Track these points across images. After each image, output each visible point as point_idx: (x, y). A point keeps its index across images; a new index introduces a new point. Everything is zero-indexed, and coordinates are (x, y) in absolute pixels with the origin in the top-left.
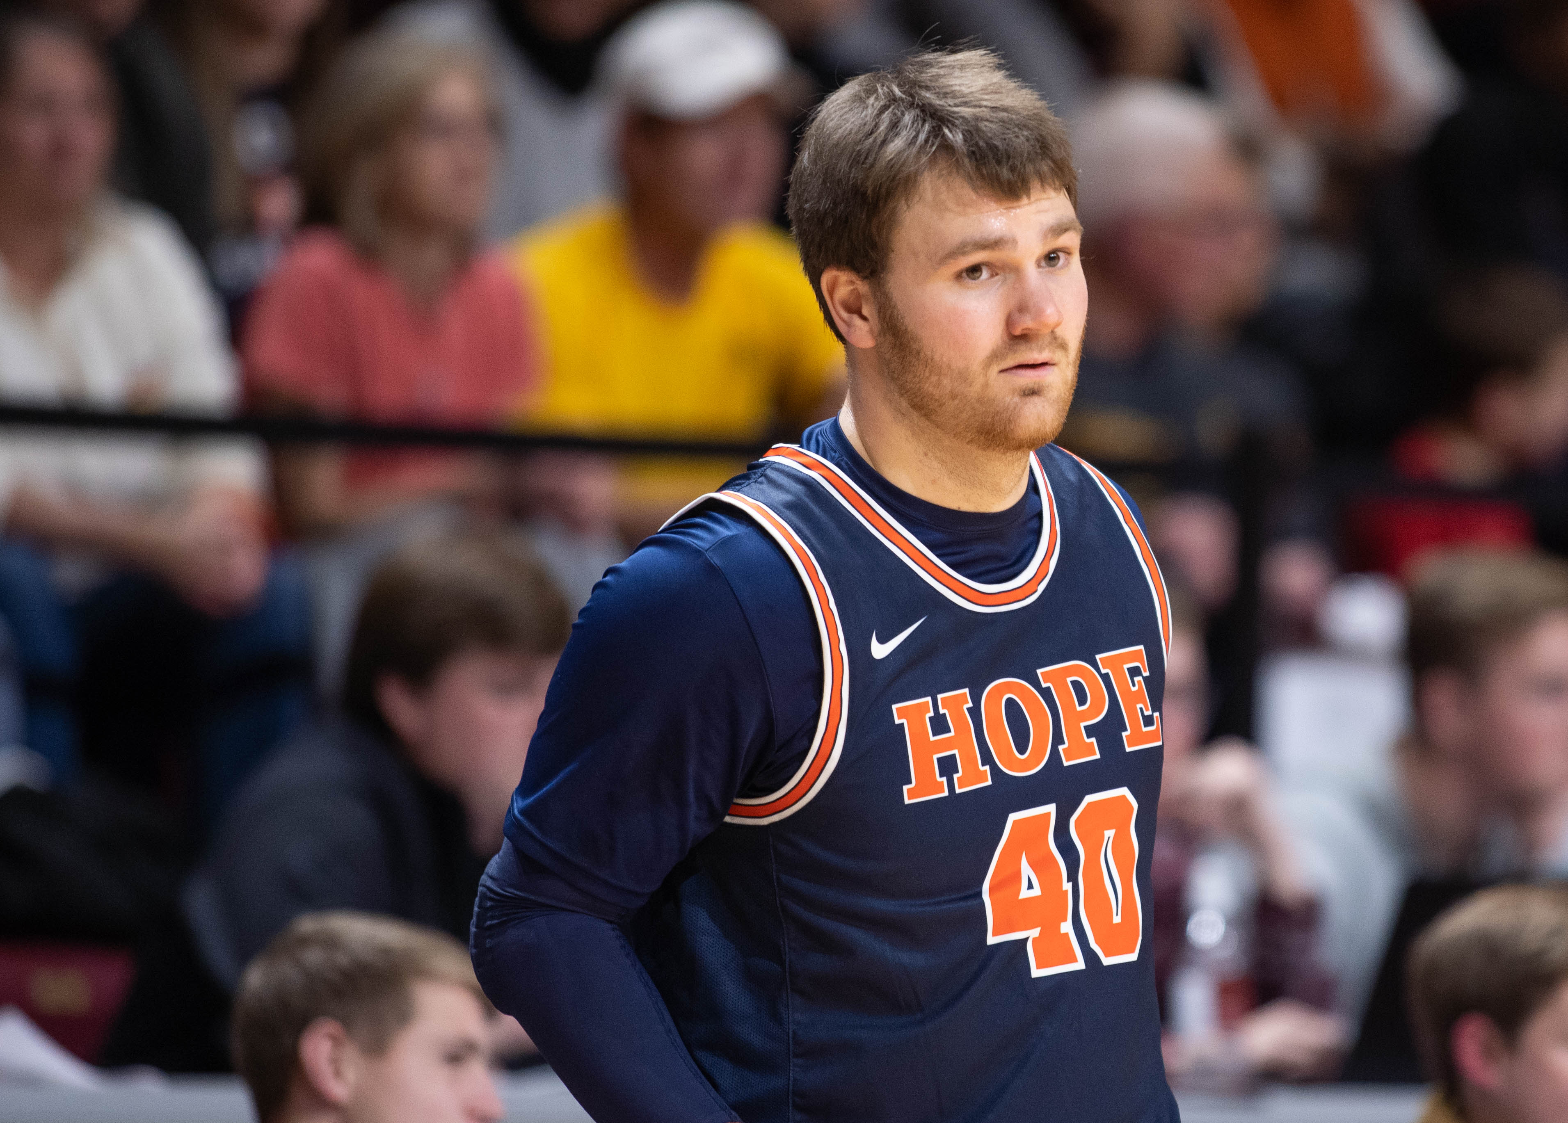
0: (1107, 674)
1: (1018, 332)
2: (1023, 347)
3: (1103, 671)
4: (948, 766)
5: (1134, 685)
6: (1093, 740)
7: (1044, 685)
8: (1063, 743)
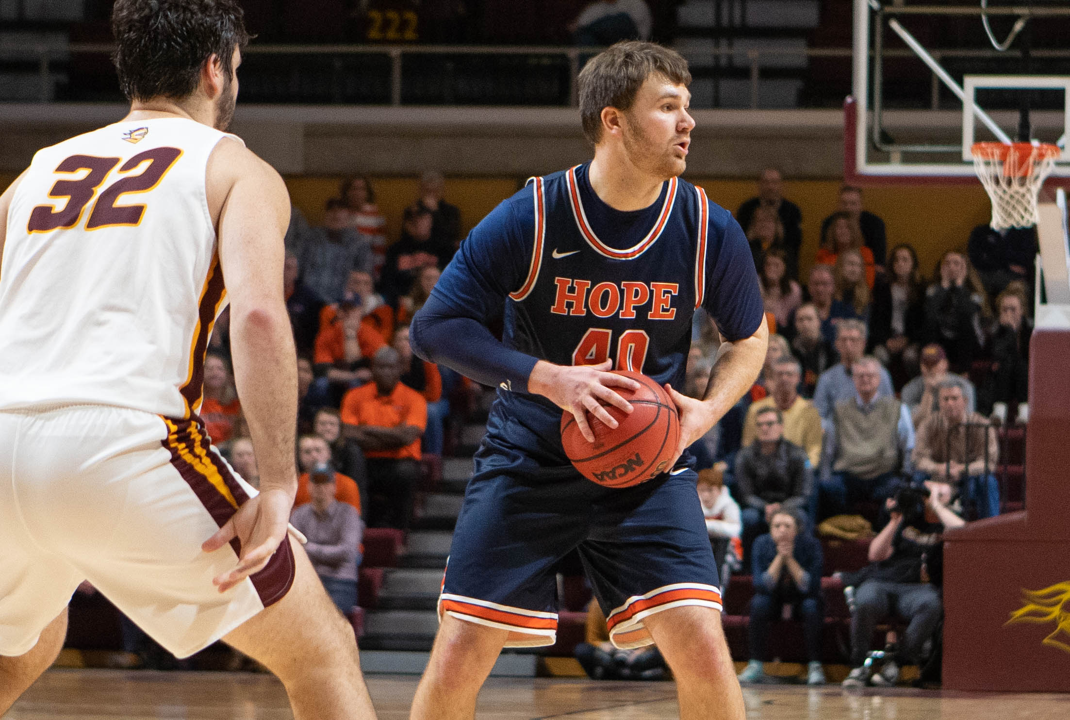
0: (653, 291)
1: (680, 130)
2: (682, 135)
3: (651, 288)
4: (569, 305)
5: (664, 296)
6: (635, 311)
7: (622, 287)
8: (622, 310)
